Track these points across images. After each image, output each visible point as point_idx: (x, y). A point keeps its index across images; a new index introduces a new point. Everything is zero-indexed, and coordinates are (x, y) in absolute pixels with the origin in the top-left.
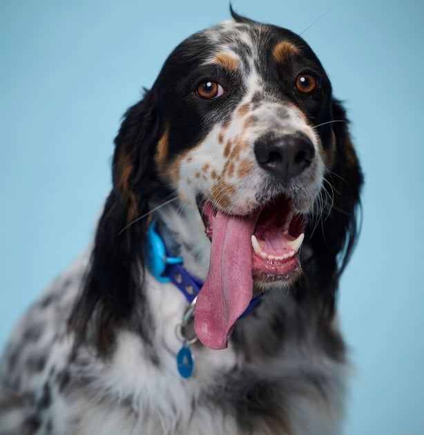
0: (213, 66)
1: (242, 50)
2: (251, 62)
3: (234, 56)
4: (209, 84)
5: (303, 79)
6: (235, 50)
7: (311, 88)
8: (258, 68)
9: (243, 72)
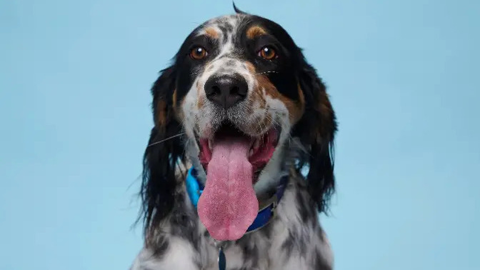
0: (203, 36)
1: (226, 29)
2: (230, 36)
3: (218, 31)
4: (200, 50)
5: (266, 50)
6: (221, 28)
7: (272, 56)
8: (233, 40)
9: (221, 41)
